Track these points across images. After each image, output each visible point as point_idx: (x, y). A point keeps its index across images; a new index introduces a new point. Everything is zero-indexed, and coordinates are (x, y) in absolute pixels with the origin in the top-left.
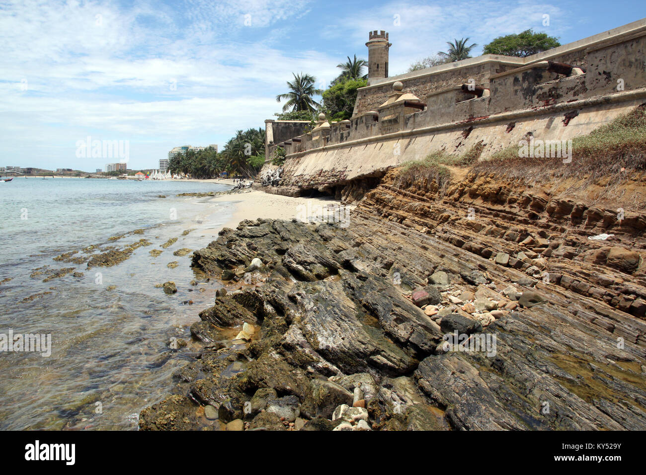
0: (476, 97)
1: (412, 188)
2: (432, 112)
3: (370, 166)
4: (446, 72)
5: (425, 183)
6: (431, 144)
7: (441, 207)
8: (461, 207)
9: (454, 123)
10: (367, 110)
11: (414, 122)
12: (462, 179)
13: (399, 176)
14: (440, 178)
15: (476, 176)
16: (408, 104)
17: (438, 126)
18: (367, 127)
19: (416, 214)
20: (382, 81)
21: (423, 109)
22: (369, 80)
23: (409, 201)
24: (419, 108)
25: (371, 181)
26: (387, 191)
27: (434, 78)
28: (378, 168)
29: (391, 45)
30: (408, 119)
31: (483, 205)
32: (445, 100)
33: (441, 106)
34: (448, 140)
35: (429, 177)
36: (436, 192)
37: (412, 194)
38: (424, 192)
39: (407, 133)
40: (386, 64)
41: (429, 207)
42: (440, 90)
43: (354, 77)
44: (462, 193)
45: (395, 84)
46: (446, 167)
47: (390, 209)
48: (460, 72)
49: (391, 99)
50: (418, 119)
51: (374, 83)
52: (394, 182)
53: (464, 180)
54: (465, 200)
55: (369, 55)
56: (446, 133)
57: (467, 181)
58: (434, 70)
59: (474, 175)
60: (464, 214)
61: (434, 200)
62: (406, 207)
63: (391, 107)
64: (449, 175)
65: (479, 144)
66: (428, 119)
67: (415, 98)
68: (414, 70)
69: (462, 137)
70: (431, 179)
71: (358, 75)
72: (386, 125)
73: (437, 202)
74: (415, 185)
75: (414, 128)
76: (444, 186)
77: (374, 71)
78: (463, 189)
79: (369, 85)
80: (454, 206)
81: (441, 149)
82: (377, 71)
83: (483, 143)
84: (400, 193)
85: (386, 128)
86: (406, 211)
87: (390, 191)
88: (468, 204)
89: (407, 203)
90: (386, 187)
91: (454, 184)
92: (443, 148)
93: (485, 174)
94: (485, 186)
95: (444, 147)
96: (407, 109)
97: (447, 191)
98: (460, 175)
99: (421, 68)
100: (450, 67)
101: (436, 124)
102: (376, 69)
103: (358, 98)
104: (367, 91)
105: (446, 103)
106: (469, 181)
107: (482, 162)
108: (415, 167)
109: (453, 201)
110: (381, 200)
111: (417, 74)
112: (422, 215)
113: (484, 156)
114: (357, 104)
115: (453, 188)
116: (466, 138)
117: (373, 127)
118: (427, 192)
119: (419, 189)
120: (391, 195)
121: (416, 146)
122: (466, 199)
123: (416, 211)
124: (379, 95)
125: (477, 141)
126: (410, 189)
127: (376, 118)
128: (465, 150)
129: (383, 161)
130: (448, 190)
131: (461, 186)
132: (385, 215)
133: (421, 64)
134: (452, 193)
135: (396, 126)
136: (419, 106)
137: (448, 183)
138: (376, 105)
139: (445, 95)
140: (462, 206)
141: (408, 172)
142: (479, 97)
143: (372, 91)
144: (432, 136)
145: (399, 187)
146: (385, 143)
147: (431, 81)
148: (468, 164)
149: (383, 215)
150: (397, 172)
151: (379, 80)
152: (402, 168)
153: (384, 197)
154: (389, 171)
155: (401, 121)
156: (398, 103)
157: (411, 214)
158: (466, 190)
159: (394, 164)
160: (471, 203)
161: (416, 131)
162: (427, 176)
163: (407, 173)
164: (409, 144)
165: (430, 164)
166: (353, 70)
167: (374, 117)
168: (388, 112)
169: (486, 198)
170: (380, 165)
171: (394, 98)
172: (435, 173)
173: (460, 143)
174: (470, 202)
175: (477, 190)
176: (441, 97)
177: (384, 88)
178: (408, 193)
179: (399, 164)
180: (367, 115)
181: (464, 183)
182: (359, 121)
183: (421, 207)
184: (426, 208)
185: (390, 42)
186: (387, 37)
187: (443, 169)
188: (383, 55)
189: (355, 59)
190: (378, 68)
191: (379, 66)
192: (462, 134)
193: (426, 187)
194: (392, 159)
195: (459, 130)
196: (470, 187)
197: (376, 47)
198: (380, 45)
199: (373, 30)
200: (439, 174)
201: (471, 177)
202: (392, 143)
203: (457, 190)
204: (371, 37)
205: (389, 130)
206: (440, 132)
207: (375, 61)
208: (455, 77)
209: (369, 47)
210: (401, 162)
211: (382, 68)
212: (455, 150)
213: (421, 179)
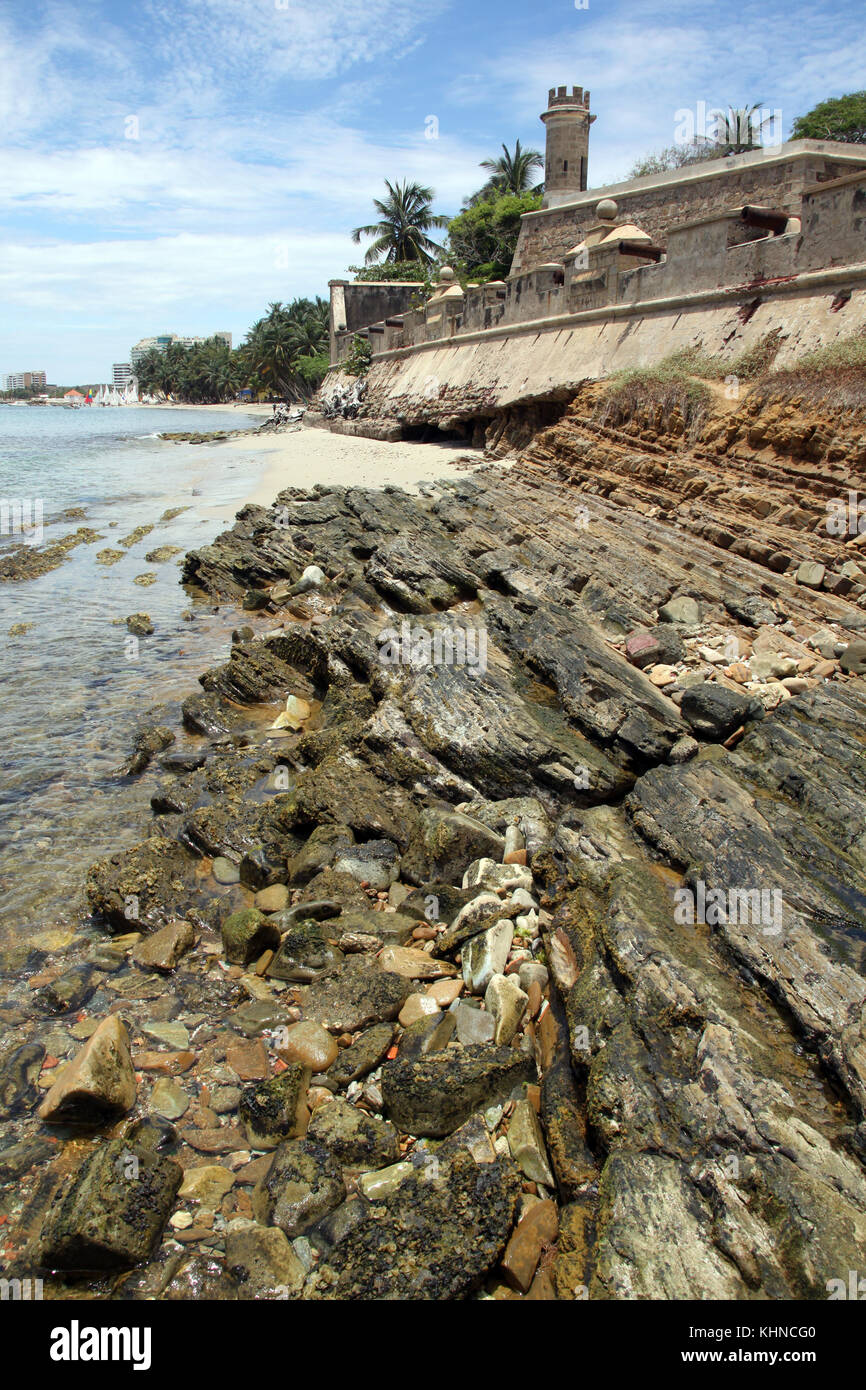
0: (771, 233)
1: (630, 425)
2: (677, 266)
3: (545, 378)
4: (710, 180)
5: (657, 415)
6: (671, 334)
7: (689, 465)
8: (731, 467)
9: (722, 290)
10: (541, 259)
11: (639, 287)
12: (734, 408)
13: (605, 400)
14: (689, 406)
15: (764, 401)
16: (627, 248)
17: (688, 296)
18: (541, 297)
19: (638, 479)
20: (574, 199)
21: (658, 260)
22: (547, 196)
23: (624, 451)
24: (649, 257)
25: (548, 409)
26: (578, 430)
27: (684, 192)
28: (562, 383)
29: (594, 118)
30: (627, 281)
31: (776, 464)
32: (706, 241)
33: (696, 254)
34: (708, 326)
35: (666, 402)
36: (679, 434)
37: (631, 438)
38: (654, 434)
39: (624, 310)
40: (584, 161)
41: (665, 466)
42: (695, 219)
43: (514, 189)
44: (733, 437)
45: (601, 205)
46: (703, 382)
47: (585, 468)
48: (739, 180)
49: (592, 237)
50: (647, 281)
51: (557, 202)
52: (593, 412)
53: (739, 411)
54: (739, 453)
55: (548, 141)
56: (706, 310)
57: (745, 412)
58: (683, 175)
59: (760, 399)
60: (736, 480)
61: (675, 450)
62: (618, 464)
63: (591, 254)
64: (708, 400)
65: (773, 335)
66: (668, 280)
67: (643, 235)
68: (642, 174)
69: (739, 321)
70: (670, 406)
71: (523, 185)
72: (580, 292)
73: (681, 454)
74: (638, 420)
75: (638, 300)
76: (697, 422)
77: (557, 177)
78: (736, 430)
79: (546, 206)
80: (717, 464)
81: (693, 344)
82: (565, 175)
83: (781, 334)
84: (606, 435)
85: (581, 298)
86: (618, 473)
87: (585, 431)
88: (746, 459)
89: (619, 455)
90: (578, 423)
91: (716, 418)
92: (697, 342)
93: (783, 398)
94: (781, 424)
95: (699, 340)
96: (625, 258)
97: (702, 433)
99: (656, 171)
100: (719, 168)
101: (684, 291)
102: (561, 171)
103: (523, 234)
104: (542, 220)
105: (707, 246)
106: (748, 412)
107: (778, 374)
108: (638, 381)
109: (714, 454)
110: (567, 448)
111: (647, 184)
112: (649, 480)
113: (783, 360)
114: (519, 247)
115: (715, 426)
116: (745, 322)
117: (553, 297)
118: (661, 434)
119: (646, 427)
120: (587, 439)
121: (642, 337)
122: (742, 449)
123: (638, 472)
124: (566, 228)
125: (768, 330)
126: (627, 426)
127: (559, 278)
128: (743, 347)
129: (572, 369)
130: (705, 430)
131: (732, 422)
132: (574, 480)
133: (658, 160)
134: (712, 438)
135: (600, 295)
136: (651, 253)
137: (705, 416)
138: (560, 250)
139: (707, 230)
140: (733, 464)
141: (623, 391)
142: (776, 234)
143: (553, 219)
144: (676, 317)
145: (603, 422)
146: (578, 332)
147: (676, 199)
148: (747, 378)
149: (570, 479)
150: (601, 391)
151: (568, 197)
152: (611, 383)
153: (572, 443)
154: (585, 390)
155: (612, 284)
156: (605, 247)
157: (627, 479)
158: (741, 430)
159: (594, 375)
160: (751, 459)
161: (642, 307)
162: (662, 400)
163: (621, 394)
164: (626, 334)
165: (669, 375)
166: (512, 174)
167: (555, 276)
168: (584, 266)
169: (782, 448)
170: (566, 378)
171: (599, 235)
172: (678, 395)
173: (733, 334)
174: (749, 456)
175: (764, 431)
176: (696, 235)
177: (578, 212)
178: (622, 434)
179: (605, 374)
180: (541, 272)
181: (739, 416)
182: (523, 283)
183: (649, 465)
184: (658, 467)
185: (592, 112)
186: (587, 101)
187: (697, 386)
188: (576, 142)
189: (518, 150)
190: (565, 169)
191: (569, 165)
192: (739, 313)
193: (659, 424)
194: (591, 364)
195: (731, 306)
196: (750, 425)
197: (562, 123)
198: (571, 120)
199: (556, 86)
200: (688, 396)
201: (753, 405)
202: (591, 331)
203: (724, 432)
204: (552, 102)
205: (587, 303)
206: (691, 309)
207: (559, 155)
208: (728, 191)
209: (548, 123)
210: (609, 371)
211: (573, 169)
212: (722, 348)
213: (650, 408)
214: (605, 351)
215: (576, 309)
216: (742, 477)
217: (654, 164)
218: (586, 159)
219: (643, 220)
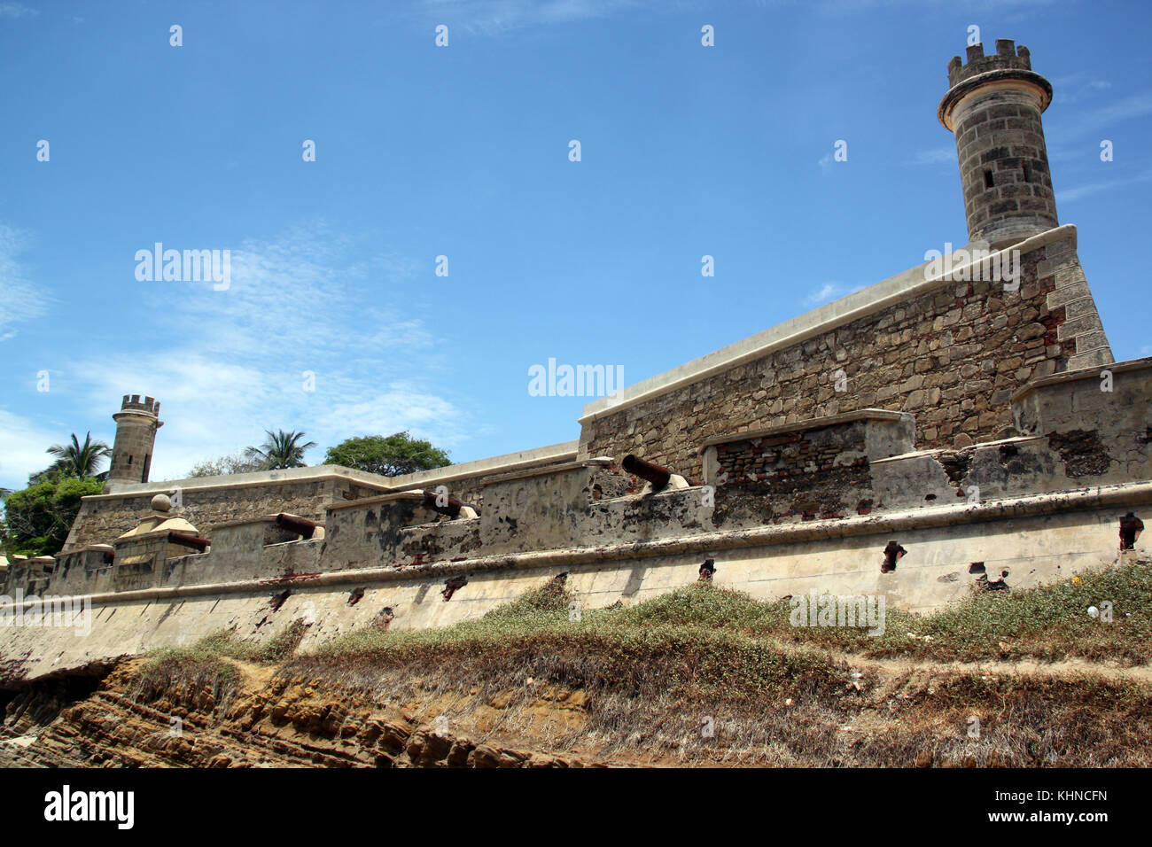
0: (301, 537)
1: (163, 701)
2: (220, 557)
3: (82, 652)
4: (256, 486)
5: (189, 692)
6: (209, 617)
7: (215, 741)
8: (254, 743)
9: (257, 582)
10: (96, 538)
11: (183, 572)
12: (261, 687)
13: (139, 676)
14: (220, 685)
15: (288, 682)
16: (175, 538)
17: (227, 584)
18: (89, 574)
19: (164, 755)
20: (134, 489)
21: (202, 550)
22: (109, 483)
23: (153, 728)
24: (195, 548)
25: (88, 679)
26: (109, 705)
27: (233, 494)
28: (98, 658)
29: (162, 424)
30: (173, 567)
31: (296, 740)
32: (246, 539)
33: (237, 548)
34: (243, 612)
35: (199, 680)
36: (208, 711)
37: (161, 714)
38: (185, 711)
39: (167, 592)
40: (148, 458)
41: (191, 743)
42: (241, 518)
43: (79, 473)
44: (258, 715)
45: (156, 498)
46: (235, 662)
47: (109, 745)
48: (281, 490)
49: (144, 525)
50: (191, 568)
51: (118, 489)
52: (127, 688)
53: (265, 690)
54: (263, 729)
55: (117, 437)
56: (241, 597)
57: (270, 691)
58: (234, 480)
59: (284, 680)
60: (258, 755)
61: (204, 726)
62: (146, 741)
63: (142, 540)
64: (238, 679)
65: (299, 622)
66: (211, 569)
67: (191, 528)
68: (199, 475)
69: (270, 608)
70: (202, 683)
71: (89, 471)
72: (127, 573)
73: (209, 731)
74: (170, 697)
75: (182, 585)
76: (226, 700)
77: (122, 467)
78: (261, 708)
79: (108, 492)
80: (241, 740)
81: (228, 627)
82: (129, 468)
83: (306, 622)
84: (136, 711)
85: (127, 579)
86: (144, 750)
87: (116, 707)
88: (269, 736)
89: (148, 731)
90: (109, 699)
91: (245, 696)
92: (232, 626)
93: (304, 680)
94: (302, 703)
95: (234, 623)
96: (172, 546)
97: (231, 710)
98: (257, 678)
99: (212, 474)
100: (265, 478)
101: (223, 579)
102: (126, 464)
103: (82, 514)
104: (102, 503)
105: (246, 543)
106: (273, 692)
107: (300, 658)
108: (173, 659)
109: (240, 731)
110: (94, 724)
111: (202, 483)
112: (174, 757)
113: (306, 646)
114: (76, 525)
115: (243, 704)
116: (276, 610)
117: (101, 575)
118: (191, 710)
119: (177, 703)
120: (117, 715)
121: (182, 617)
122: (265, 726)
123: (164, 749)
124: (124, 513)
125: (295, 618)
126: (159, 702)
127: (108, 558)
128: (273, 632)
129: (111, 644)
130: (234, 707)
131: (258, 701)
132: (96, 758)
133: (214, 465)
134: (239, 715)
135: (146, 577)
136: (196, 544)
137: (234, 694)
138: (116, 531)
139: (247, 529)
140: (256, 740)
141: (158, 669)
142: (305, 538)
143: (113, 504)
144: (214, 602)
145: (135, 698)
146: (121, 609)
147: (226, 499)
148: (275, 660)
149: (92, 758)
150: (137, 668)
151: (129, 486)
152: (147, 660)
153: (100, 720)
154: (121, 666)
155: (158, 568)
156: (156, 534)
157: (153, 756)
158: (266, 708)
159: (132, 652)
160: (274, 736)
161: (185, 591)
162: (195, 678)
163: (156, 671)
164: (167, 614)
165: (203, 655)
166: (79, 459)
167: (105, 556)
168: (134, 549)
169: (302, 725)
170: (103, 652)
171: (151, 524)
172: (210, 674)
173: (264, 620)
174: (272, 733)
175: (286, 709)
176: (238, 533)
177: (137, 500)
178: (153, 710)
179: (143, 651)
180: (92, 551)
181: (264, 695)
182: (72, 561)
183: (175, 741)
184: (185, 744)
185: (160, 419)
186: (157, 410)
187: (228, 665)
188: (143, 441)
189: (88, 440)
190: (130, 462)
191: (134, 459)
192: (270, 602)
193: (190, 701)
194: (131, 640)
195: (265, 595)
196: (274, 703)
197: (132, 424)
198: (141, 422)
199: (131, 394)
200: (219, 675)
201: (277, 685)
202: (134, 610)
203: (250, 709)
204: (125, 406)
205: (133, 583)
206: (230, 595)
207: (126, 449)
208: (271, 497)
209: (120, 422)
210: (148, 648)
211: (137, 463)
212: (254, 632)
213: (183, 685)
214: (145, 629)
215: (122, 588)
216: (264, 753)
217: (210, 467)
218: (151, 456)
219: (196, 514)
